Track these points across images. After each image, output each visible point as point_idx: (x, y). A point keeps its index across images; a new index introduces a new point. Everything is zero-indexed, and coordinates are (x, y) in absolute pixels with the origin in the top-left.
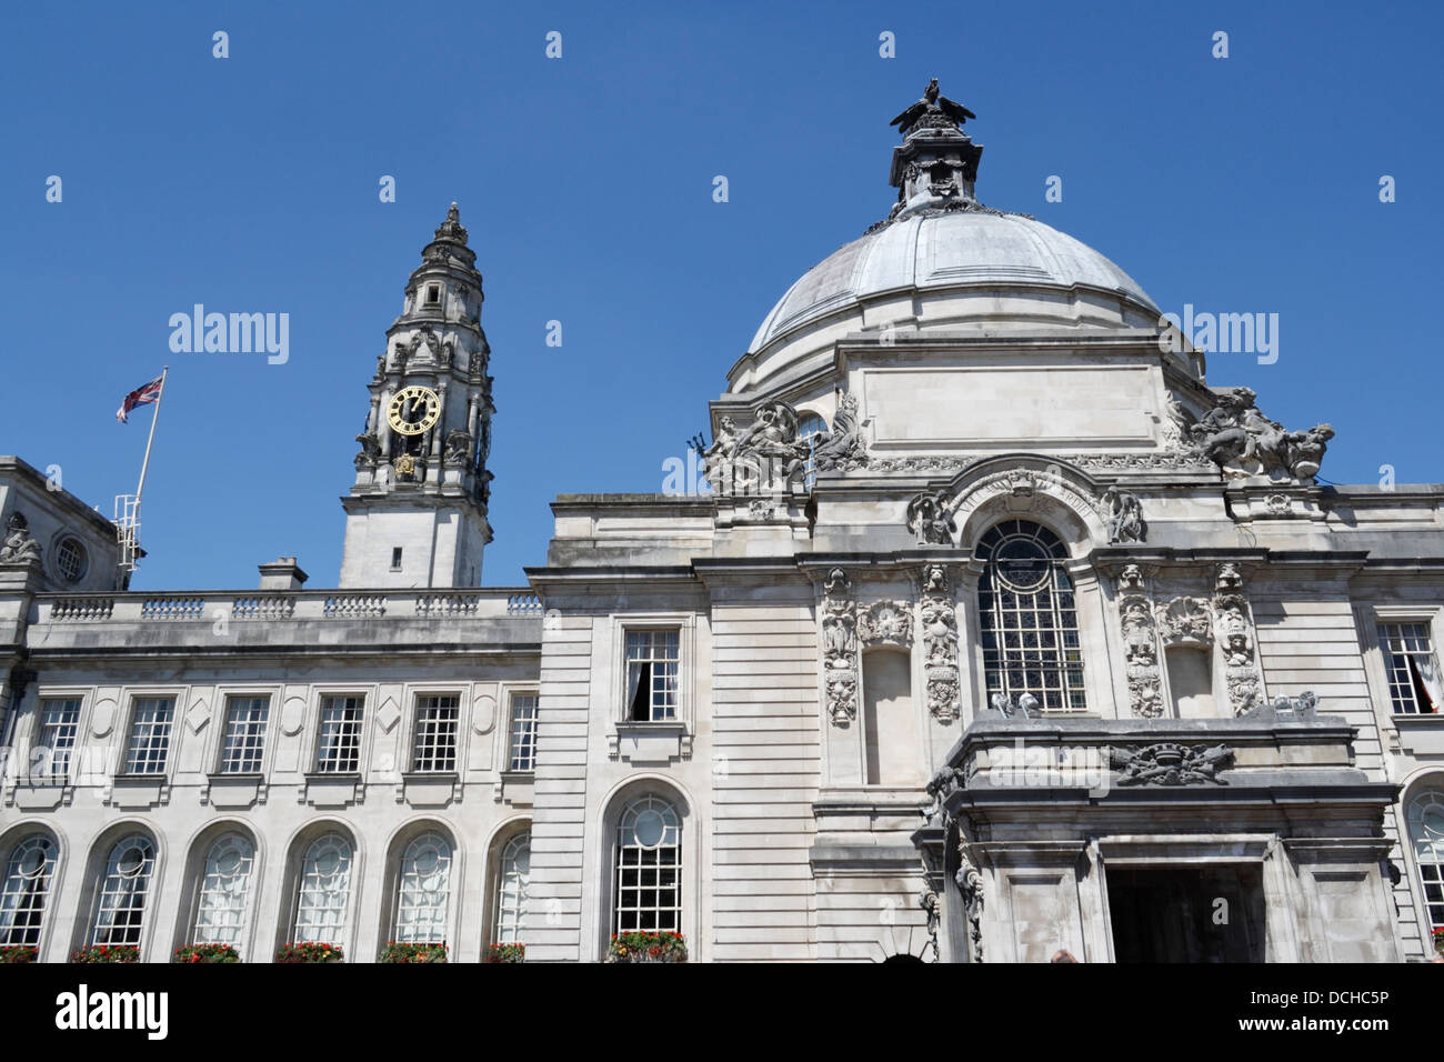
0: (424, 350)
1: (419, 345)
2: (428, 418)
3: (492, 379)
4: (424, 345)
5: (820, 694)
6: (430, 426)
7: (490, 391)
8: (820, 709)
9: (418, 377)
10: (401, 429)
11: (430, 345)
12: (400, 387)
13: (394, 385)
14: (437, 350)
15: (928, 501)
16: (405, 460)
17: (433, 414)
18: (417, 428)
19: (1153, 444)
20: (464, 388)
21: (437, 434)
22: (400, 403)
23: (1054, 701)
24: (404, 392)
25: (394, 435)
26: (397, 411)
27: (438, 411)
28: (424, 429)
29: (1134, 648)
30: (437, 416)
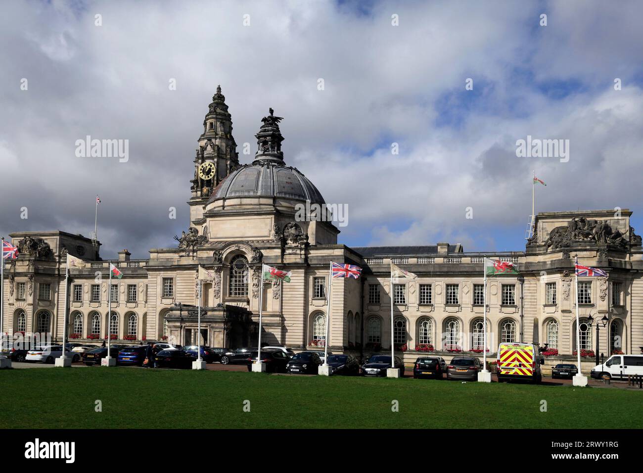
0: (209, 148)
1: (207, 146)
2: (212, 173)
3: (238, 153)
4: (209, 145)
5: (194, 292)
6: (212, 176)
7: (238, 158)
8: (194, 295)
9: (209, 158)
10: (203, 178)
11: (211, 146)
12: (203, 162)
13: (200, 161)
14: (213, 146)
15: (217, 252)
16: (205, 190)
17: (213, 172)
18: (208, 177)
19: (269, 237)
20: (224, 161)
21: (215, 179)
22: (202, 169)
23: (243, 294)
24: (203, 164)
25: (202, 180)
26: (202, 171)
27: (214, 170)
28: (210, 177)
29: (254, 284)
30: (214, 172)
